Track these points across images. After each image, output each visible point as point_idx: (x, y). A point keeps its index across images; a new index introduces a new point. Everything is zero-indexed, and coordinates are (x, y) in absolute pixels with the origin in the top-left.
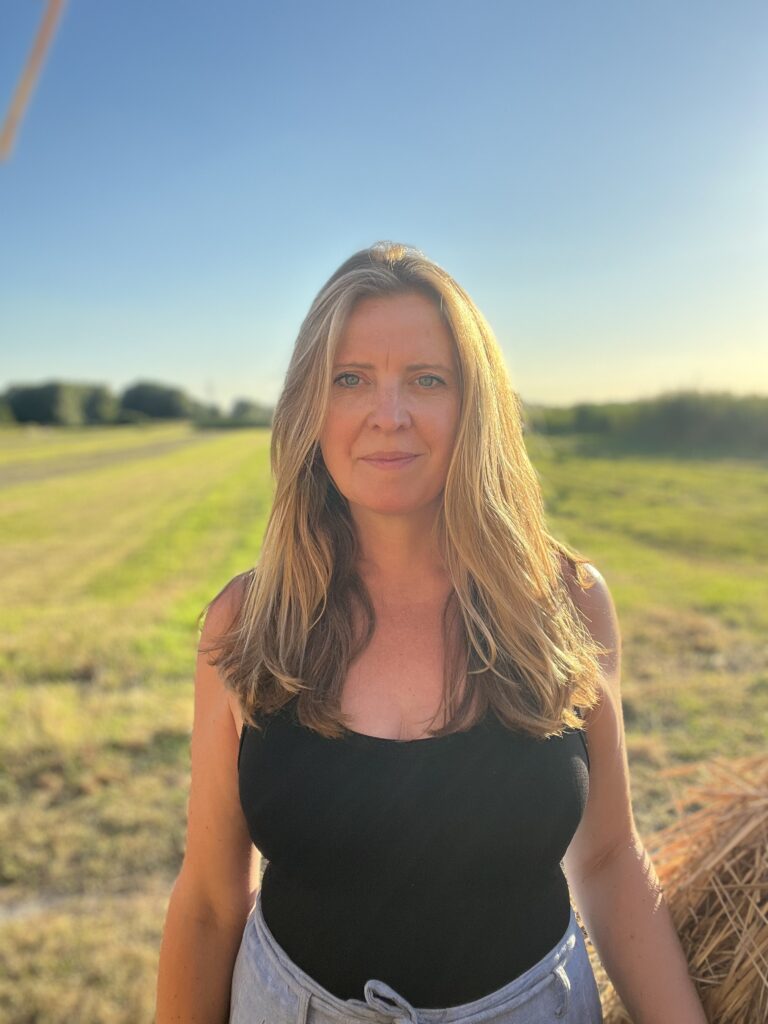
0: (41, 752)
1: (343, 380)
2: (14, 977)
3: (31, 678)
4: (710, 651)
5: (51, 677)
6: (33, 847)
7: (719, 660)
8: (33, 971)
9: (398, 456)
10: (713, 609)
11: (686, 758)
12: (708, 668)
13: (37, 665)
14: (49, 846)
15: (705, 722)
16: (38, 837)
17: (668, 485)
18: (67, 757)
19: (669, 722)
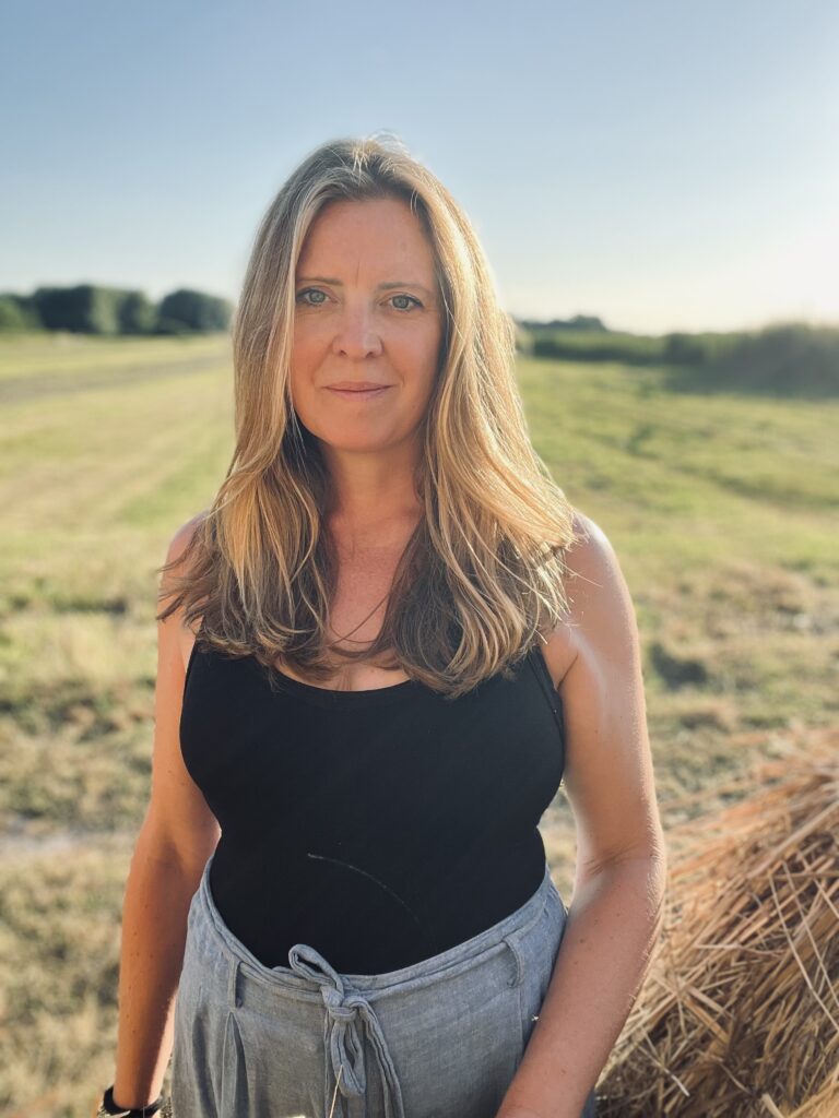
0: (72, 684)
1: (307, 297)
2: (42, 910)
3: (62, 607)
4: (794, 611)
5: (82, 607)
6: (63, 781)
7: (803, 621)
8: (62, 906)
9: (366, 387)
10: (802, 566)
11: (757, 723)
12: (791, 629)
13: (68, 594)
14: (79, 781)
15: (782, 687)
16: (68, 771)
17: (764, 426)
18: (98, 690)
19: (743, 686)
